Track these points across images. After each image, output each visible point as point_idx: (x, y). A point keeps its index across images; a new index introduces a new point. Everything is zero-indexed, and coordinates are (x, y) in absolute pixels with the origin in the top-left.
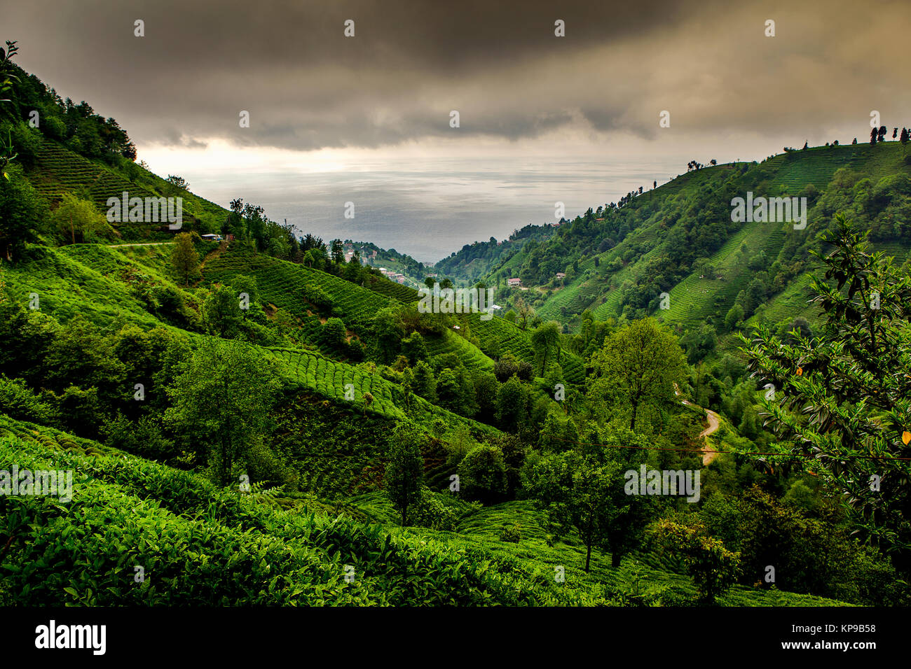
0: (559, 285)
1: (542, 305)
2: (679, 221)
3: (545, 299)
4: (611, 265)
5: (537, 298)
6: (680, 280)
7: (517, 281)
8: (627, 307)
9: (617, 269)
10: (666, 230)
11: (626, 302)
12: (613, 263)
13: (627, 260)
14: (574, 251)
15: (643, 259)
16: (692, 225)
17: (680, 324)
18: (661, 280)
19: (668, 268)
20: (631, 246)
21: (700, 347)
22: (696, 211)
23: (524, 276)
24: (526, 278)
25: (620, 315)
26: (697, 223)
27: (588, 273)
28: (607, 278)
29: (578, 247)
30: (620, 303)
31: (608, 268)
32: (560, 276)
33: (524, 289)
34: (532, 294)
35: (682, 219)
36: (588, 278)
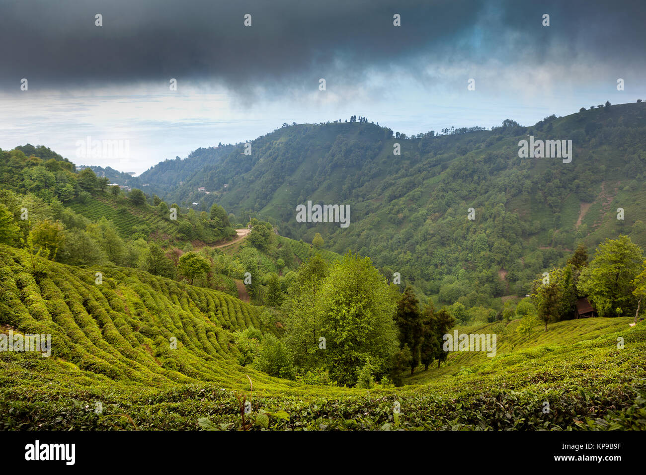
0: (225, 191)
1: (219, 201)
2: (278, 159)
3: (220, 198)
4: (250, 180)
5: (216, 198)
6: (280, 186)
7: (203, 189)
8: (258, 200)
9: (252, 182)
10: (272, 162)
11: (258, 197)
12: (251, 179)
13: (257, 177)
14: (231, 171)
15: (264, 177)
16: (283, 160)
17: (280, 206)
18: (271, 186)
19: (274, 181)
20: (258, 170)
21: (288, 215)
22: (284, 154)
23: (207, 185)
24: (207, 187)
25: (255, 204)
26: (285, 160)
27: (240, 184)
28: (249, 186)
29: (232, 169)
30: (255, 198)
31: (249, 181)
32: (226, 186)
33: (208, 193)
34: (213, 196)
35: (279, 158)
36: (239, 187)
